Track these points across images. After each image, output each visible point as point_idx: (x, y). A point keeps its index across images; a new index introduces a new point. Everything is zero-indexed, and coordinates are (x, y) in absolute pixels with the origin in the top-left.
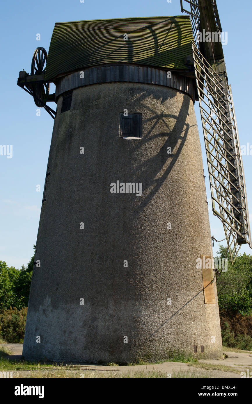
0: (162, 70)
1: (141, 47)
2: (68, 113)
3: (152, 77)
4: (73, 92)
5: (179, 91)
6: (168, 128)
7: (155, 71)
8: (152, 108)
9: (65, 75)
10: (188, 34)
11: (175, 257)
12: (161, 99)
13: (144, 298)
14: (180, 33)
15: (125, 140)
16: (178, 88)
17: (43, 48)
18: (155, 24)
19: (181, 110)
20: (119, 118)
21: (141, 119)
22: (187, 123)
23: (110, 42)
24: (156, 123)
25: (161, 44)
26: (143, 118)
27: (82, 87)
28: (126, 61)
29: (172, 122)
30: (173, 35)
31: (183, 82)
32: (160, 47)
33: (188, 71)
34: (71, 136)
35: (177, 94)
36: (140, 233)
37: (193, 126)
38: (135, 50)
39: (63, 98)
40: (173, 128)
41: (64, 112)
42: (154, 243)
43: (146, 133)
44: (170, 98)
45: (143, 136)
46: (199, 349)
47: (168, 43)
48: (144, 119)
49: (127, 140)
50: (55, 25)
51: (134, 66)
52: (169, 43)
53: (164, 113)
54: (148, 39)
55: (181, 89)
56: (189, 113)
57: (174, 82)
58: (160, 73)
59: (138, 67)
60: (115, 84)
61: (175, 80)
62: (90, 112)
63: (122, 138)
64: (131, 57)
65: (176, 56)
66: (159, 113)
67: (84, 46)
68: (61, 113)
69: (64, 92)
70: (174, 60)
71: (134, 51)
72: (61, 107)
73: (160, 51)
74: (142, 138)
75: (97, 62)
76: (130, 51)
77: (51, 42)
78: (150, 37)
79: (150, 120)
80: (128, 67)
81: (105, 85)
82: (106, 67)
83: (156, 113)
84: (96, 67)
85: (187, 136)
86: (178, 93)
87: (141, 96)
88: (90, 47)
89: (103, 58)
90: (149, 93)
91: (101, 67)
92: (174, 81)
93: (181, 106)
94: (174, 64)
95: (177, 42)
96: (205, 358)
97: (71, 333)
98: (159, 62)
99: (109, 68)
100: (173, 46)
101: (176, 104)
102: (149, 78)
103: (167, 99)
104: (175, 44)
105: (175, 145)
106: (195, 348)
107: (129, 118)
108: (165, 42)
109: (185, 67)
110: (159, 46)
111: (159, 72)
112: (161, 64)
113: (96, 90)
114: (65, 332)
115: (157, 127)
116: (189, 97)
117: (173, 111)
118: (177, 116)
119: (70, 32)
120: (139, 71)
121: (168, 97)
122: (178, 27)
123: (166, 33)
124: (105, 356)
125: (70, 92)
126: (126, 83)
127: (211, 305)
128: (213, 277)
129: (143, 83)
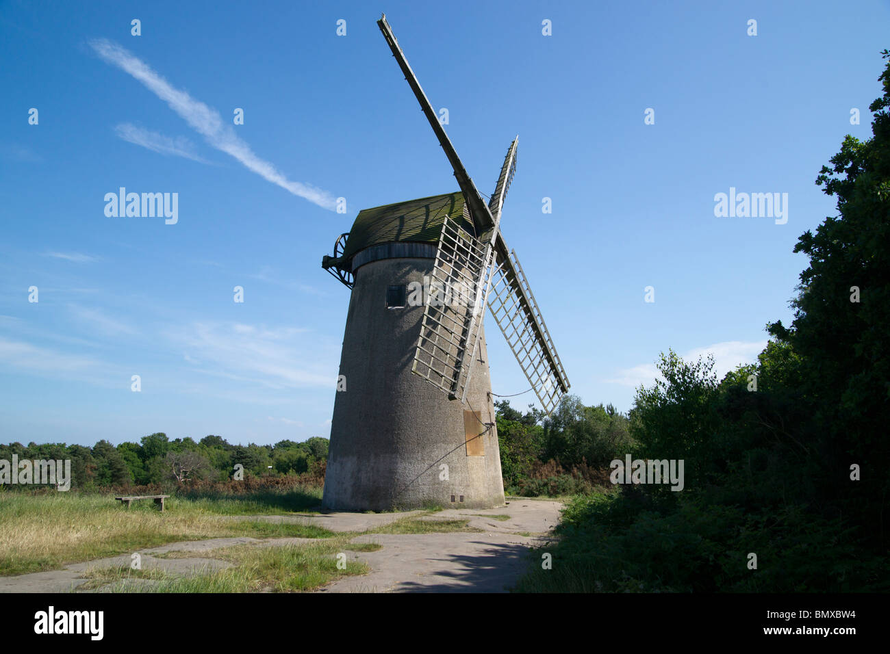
0: (426, 244)
3: (417, 251)
7: (420, 246)
10: (460, 207)
11: (432, 413)
13: (401, 451)
14: (452, 208)
20: (386, 290)
21: (407, 289)
25: (431, 221)
28: (395, 239)
30: (445, 211)
36: (399, 392)
42: (412, 401)
46: (457, 499)
49: (391, 309)
51: (401, 243)
52: (439, 219)
54: (421, 217)
59: (405, 243)
60: (385, 261)
63: (387, 308)
64: (399, 235)
67: (370, 229)
71: (404, 230)
73: (428, 227)
75: (373, 243)
76: (400, 232)
78: (423, 215)
80: (395, 244)
81: (378, 262)
87: (407, 270)
89: (378, 238)
90: (414, 266)
91: (375, 247)
96: (464, 507)
97: (343, 483)
98: (424, 237)
99: (380, 247)
102: (414, 252)
103: (432, 270)
106: (453, 498)
107: (395, 290)
108: (435, 218)
110: (428, 223)
111: (424, 246)
113: (371, 267)
114: (339, 482)
120: (404, 247)
122: (453, 202)
123: (439, 210)
124: (366, 504)
126: (394, 259)
127: (476, 457)
128: (483, 430)
129: (409, 257)
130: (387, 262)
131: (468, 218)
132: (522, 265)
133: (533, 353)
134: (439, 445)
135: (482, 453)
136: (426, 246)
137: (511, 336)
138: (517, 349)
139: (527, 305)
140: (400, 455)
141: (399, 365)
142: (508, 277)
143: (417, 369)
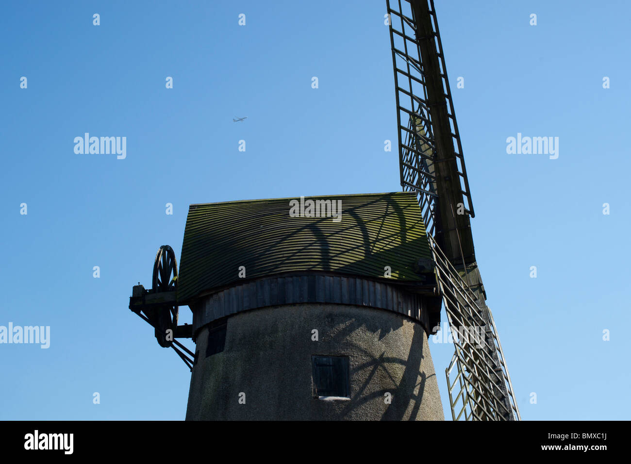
0: (378, 282)
1: (342, 244)
2: (220, 356)
3: (363, 294)
4: (228, 321)
5: (406, 317)
6: (393, 381)
7: (369, 285)
8: (365, 347)
9: (214, 292)
10: (416, 222)
12: (379, 331)
14: (403, 221)
15: (323, 401)
16: (405, 313)
17: (170, 247)
18: (360, 207)
19: (411, 350)
20: (311, 364)
21: (349, 365)
22: (422, 372)
23: (290, 236)
24: (373, 373)
25: (374, 239)
26: (351, 363)
27: (245, 312)
28: (319, 268)
29: (399, 371)
30: (392, 225)
31: (413, 302)
32: (372, 245)
33: (422, 284)
34: (226, 396)
35: (404, 323)
37: (431, 376)
38: (333, 250)
39: (209, 331)
40: (401, 381)
41: (213, 356)
43: (357, 388)
44: (394, 330)
45: (353, 395)
47: (385, 238)
48: (353, 366)
49: (326, 401)
50: (190, 208)
51: (333, 277)
52: (388, 237)
53: (385, 355)
54: (351, 231)
55: (409, 314)
56: (423, 354)
57: (399, 303)
58: (376, 287)
59: (340, 277)
60: (302, 307)
61: (400, 300)
62: (259, 354)
63: (318, 398)
64: (326, 261)
65: (400, 259)
66: (377, 355)
67: (244, 243)
68: (207, 357)
69: (212, 320)
70: (398, 267)
71: (331, 251)
72: (205, 346)
73: (374, 251)
74: (351, 398)
75: (271, 270)
76: (325, 252)
77: (184, 237)
78: (355, 228)
79: (362, 367)
80: (323, 277)
81: (286, 309)
82: (286, 278)
83: (371, 356)
84: (268, 278)
85: (424, 394)
86: (405, 321)
87: (347, 327)
88: (255, 244)
89: (280, 262)
90: (360, 322)
91: (277, 279)
92: (398, 300)
93: (410, 343)
94: (397, 272)
95: (399, 236)
98: (375, 270)
99: (290, 279)
100: (394, 242)
101: (404, 339)
102: (359, 297)
103: (388, 331)
104: (397, 239)
105: (405, 410)
107: (328, 364)
108: (380, 235)
109: (418, 278)
110: (371, 243)
111: (374, 286)
112: (377, 272)
113: (269, 317)
115: (375, 378)
116: (422, 328)
117: (399, 352)
118: (406, 359)
119: (217, 221)
120: (341, 285)
121: (390, 327)
122: (399, 211)
123: (380, 221)
125: (224, 320)
126: (320, 305)
129: (349, 305)
130: (305, 311)
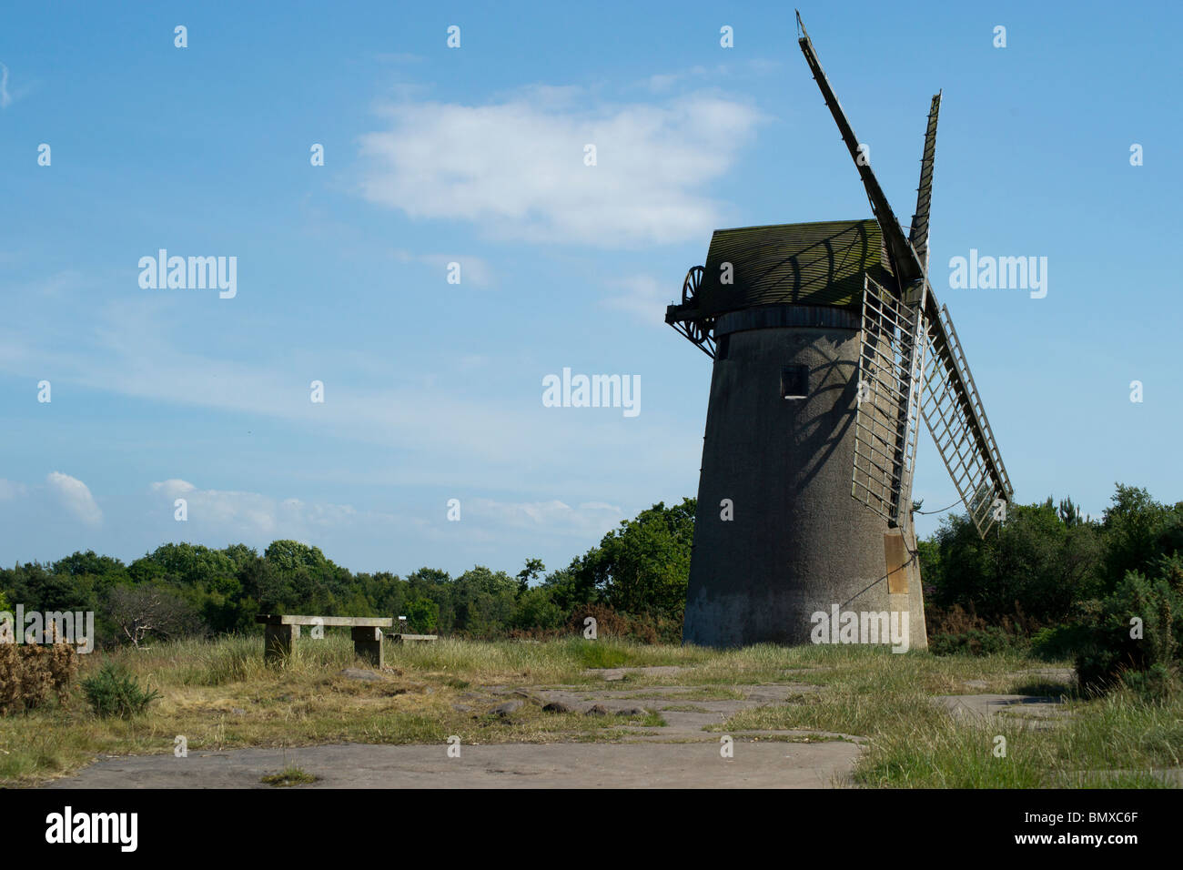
1: (812, 274)
2: (725, 362)
3: (821, 318)
4: (730, 337)
6: (844, 378)
10: (875, 250)
12: (836, 342)
14: (865, 250)
16: (857, 328)
17: (699, 265)
18: (835, 235)
20: (781, 372)
21: (807, 372)
24: (828, 373)
25: (837, 269)
27: (740, 331)
28: (789, 300)
32: (835, 274)
35: (858, 334)
38: (804, 280)
41: (721, 361)
42: (821, 523)
43: (813, 388)
44: (847, 341)
45: (809, 394)
49: (789, 400)
50: (714, 233)
51: (799, 305)
53: (839, 360)
57: (852, 321)
59: (804, 306)
60: (776, 329)
61: (853, 318)
62: (748, 364)
63: (784, 399)
66: (833, 360)
69: (721, 334)
71: (802, 282)
73: (836, 279)
74: (807, 396)
76: (797, 283)
78: (825, 259)
79: (821, 369)
80: (791, 306)
81: (766, 331)
84: (754, 308)
90: (819, 337)
91: (759, 309)
94: (849, 298)
99: (768, 309)
102: (818, 320)
103: (842, 342)
107: (793, 372)
108: (842, 265)
112: (832, 300)
113: (755, 336)
115: (829, 377)
117: (850, 357)
120: (805, 312)
121: (844, 339)
122: (865, 240)
123: (846, 252)
126: (789, 328)
127: (900, 595)
128: (907, 561)
129: (810, 327)
130: (779, 332)
131: (886, 265)
132: (955, 325)
133: (965, 447)
134: (856, 579)
135: (906, 590)
136: (834, 311)
137: (937, 426)
138: (943, 444)
139: (960, 380)
140: (809, 591)
141: (803, 475)
142: (937, 345)
143: (857, 492)
